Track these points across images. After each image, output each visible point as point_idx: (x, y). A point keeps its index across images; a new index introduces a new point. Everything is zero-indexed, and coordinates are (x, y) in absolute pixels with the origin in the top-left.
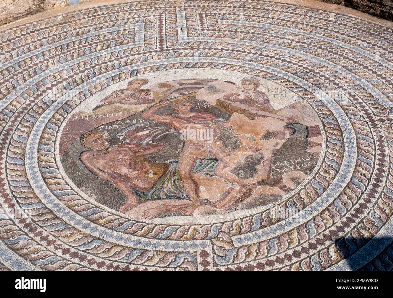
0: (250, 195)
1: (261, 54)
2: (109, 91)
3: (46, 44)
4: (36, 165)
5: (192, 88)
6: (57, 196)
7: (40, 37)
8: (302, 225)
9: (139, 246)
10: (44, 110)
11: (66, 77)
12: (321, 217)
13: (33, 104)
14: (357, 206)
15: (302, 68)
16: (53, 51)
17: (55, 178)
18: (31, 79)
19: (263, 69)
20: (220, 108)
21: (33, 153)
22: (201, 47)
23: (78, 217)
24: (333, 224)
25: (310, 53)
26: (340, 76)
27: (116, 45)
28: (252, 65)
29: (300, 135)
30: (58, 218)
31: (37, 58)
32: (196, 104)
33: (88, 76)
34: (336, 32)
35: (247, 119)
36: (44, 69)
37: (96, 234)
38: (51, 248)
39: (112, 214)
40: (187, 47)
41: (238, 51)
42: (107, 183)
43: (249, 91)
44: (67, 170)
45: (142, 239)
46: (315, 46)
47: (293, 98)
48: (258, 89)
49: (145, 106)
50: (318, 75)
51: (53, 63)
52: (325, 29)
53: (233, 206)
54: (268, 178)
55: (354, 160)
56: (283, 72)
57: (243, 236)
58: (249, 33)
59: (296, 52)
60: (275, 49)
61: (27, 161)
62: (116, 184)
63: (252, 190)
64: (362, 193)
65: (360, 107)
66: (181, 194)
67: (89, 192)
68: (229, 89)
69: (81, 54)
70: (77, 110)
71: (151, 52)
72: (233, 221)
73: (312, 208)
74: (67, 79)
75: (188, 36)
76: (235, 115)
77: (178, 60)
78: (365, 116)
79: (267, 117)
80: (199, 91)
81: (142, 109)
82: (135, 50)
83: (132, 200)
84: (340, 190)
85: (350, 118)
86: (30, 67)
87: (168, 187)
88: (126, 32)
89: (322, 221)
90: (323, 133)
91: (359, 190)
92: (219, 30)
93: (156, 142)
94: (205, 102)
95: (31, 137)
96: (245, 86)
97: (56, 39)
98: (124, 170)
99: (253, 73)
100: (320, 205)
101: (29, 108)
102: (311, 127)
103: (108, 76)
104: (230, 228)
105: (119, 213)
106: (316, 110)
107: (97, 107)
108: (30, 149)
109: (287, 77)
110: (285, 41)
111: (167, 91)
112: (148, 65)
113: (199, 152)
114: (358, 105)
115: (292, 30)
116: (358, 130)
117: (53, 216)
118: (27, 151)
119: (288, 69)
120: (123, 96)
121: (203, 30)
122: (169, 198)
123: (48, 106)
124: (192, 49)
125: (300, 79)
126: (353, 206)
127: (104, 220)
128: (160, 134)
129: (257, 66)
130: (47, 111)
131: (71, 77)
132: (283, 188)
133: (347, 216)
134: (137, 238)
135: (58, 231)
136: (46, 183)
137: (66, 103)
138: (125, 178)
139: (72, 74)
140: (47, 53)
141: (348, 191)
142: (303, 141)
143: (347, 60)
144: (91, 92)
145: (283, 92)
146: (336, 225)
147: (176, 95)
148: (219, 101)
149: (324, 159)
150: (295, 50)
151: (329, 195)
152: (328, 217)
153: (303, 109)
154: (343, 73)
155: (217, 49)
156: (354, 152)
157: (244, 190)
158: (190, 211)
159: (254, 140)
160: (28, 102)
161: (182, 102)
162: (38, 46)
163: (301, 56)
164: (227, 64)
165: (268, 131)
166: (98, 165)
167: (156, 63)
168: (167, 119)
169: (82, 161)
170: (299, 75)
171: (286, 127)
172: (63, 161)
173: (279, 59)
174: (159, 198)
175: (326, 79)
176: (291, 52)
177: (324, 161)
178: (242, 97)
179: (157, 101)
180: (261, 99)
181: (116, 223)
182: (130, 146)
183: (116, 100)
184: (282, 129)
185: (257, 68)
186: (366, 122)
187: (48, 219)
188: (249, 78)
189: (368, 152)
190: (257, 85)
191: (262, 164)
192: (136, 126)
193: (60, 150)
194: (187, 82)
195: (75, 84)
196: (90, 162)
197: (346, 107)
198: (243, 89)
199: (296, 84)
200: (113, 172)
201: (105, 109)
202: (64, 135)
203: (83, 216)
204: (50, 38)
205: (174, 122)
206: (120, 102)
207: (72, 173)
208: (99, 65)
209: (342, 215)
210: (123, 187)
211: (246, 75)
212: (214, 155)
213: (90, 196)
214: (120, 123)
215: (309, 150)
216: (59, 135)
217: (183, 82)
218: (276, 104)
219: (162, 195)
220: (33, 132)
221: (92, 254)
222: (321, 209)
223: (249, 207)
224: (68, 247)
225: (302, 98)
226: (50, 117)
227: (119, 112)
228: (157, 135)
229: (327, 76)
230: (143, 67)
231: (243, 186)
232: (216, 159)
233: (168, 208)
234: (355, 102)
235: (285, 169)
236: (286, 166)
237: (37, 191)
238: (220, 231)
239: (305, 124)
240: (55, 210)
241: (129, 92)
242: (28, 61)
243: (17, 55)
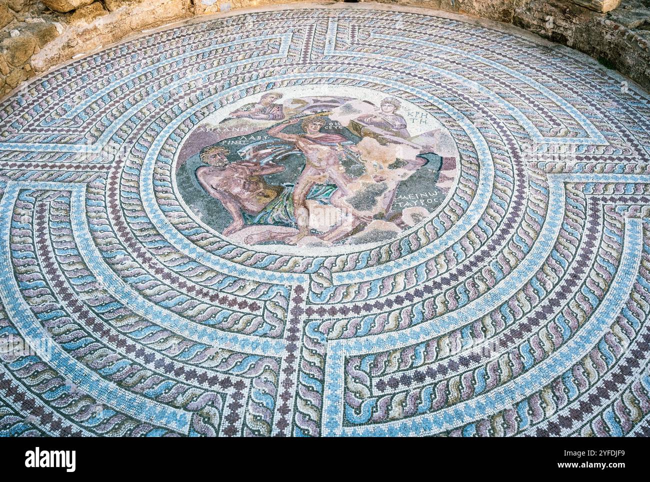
0: (363, 229)
1: (409, 74)
2: (240, 104)
3: (189, 50)
4: (151, 177)
5: (326, 106)
6: (164, 212)
7: (185, 43)
8: (411, 268)
9: (234, 274)
10: (171, 120)
11: (201, 86)
12: (436, 261)
13: (162, 112)
14: (479, 253)
15: (450, 92)
16: (194, 58)
17: (166, 192)
18: (166, 86)
19: (407, 90)
20: (351, 129)
21: (151, 164)
22: (346, 62)
23: (180, 236)
24: (447, 271)
25: (464, 76)
26: (491, 103)
27: (258, 56)
28: (396, 84)
29: (432, 167)
30: (159, 234)
31: (177, 64)
32: (327, 125)
33: (223, 87)
34: (498, 54)
35: (378, 144)
36: (181, 76)
37: (193, 256)
38: (146, 266)
39: (215, 236)
40: (332, 61)
41: (385, 69)
42: (216, 202)
43: (387, 114)
44: (180, 185)
45: (239, 266)
46: (471, 68)
47: (433, 124)
48: (398, 112)
49: (273, 122)
50: (467, 101)
51: (191, 71)
52: (486, 50)
53: (341, 240)
54: (387, 212)
55: (487, 200)
56: (429, 95)
57: (344, 274)
58: (401, 49)
59: (448, 74)
60: (425, 68)
61: (143, 172)
62: (226, 203)
63: (365, 224)
64: (488, 239)
65: (507, 140)
66: (290, 221)
67: (196, 210)
69: (222, 62)
70: (204, 122)
71: (292, 65)
72: (338, 256)
73: (427, 250)
74: (201, 89)
75: (335, 49)
76: (366, 139)
77: (319, 75)
78: (510, 151)
79: (400, 143)
80: (333, 109)
81: (269, 126)
82: (276, 61)
83: (238, 222)
84: (463, 233)
85: (492, 152)
86: (168, 74)
87: (278, 213)
88: (272, 42)
89: (436, 266)
90: (458, 166)
91: (485, 235)
92: (370, 45)
93: (276, 163)
94: (337, 122)
95: (153, 147)
96: (384, 107)
97: (200, 46)
98: (236, 190)
99: (395, 94)
100: (436, 248)
101: (157, 116)
102: (446, 158)
103: (243, 88)
104: (333, 264)
105: (222, 236)
106: (457, 141)
107: (225, 120)
108: (149, 159)
109: (431, 101)
110: (439, 60)
111: (299, 107)
112: (286, 79)
113: (319, 176)
114: (504, 138)
115: (449, 49)
116: (498, 166)
117: (155, 232)
118: (146, 161)
119: (434, 92)
120: (253, 110)
121: (352, 44)
122: (276, 223)
123: (176, 116)
124: (337, 63)
125: (446, 104)
126: (474, 253)
127: (205, 242)
128: (282, 153)
129: (401, 86)
130: (174, 121)
131: (206, 86)
132: (401, 225)
133: (465, 263)
134: (234, 264)
135: (157, 248)
136: (156, 196)
137: (195, 114)
138: (236, 198)
139: (207, 84)
140: (187, 60)
141: (472, 235)
142: (435, 173)
143: (503, 86)
144: (221, 103)
145: (424, 117)
146: (450, 272)
147: (308, 112)
148: (352, 122)
149: (453, 196)
150: (447, 71)
151: (449, 238)
152: (443, 263)
153: (441, 138)
154: (496, 101)
155: (363, 65)
156: (488, 191)
157: (358, 223)
158: (294, 240)
159: (381, 168)
160: (158, 110)
161: (312, 121)
162: (181, 52)
163: (453, 78)
164: (369, 83)
165: (397, 159)
166: (211, 183)
167: (295, 76)
168: (293, 138)
169: (196, 177)
170: (445, 99)
171: (419, 156)
172: (178, 175)
173: (428, 80)
174: (266, 224)
175: (475, 105)
176: (442, 73)
177: (452, 199)
178: (378, 120)
179: (287, 118)
180: (398, 123)
181: (216, 246)
182: (248, 164)
184: (414, 159)
185: (401, 89)
186: (510, 157)
187: (150, 235)
188: (390, 99)
189: (504, 192)
190: (397, 108)
191: (383, 195)
192: (260, 143)
193: (178, 163)
194: (323, 99)
195: (208, 94)
196: (204, 178)
197: (490, 139)
198: (381, 111)
199: (440, 109)
200: (225, 191)
201: (232, 123)
202: (185, 147)
203: (185, 236)
204: (194, 45)
205: (300, 142)
206: (249, 117)
207: (184, 188)
208: (236, 75)
209: (460, 261)
211: (387, 96)
212: (334, 181)
213: (197, 214)
214: (244, 139)
215: (438, 185)
216: (180, 147)
217: (319, 99)
218: (413, 129)
219: (270, 220)
220: (155, 142)
221: (184, 277)
222: (437, 252)
223: (358, 242)
224: (162, 266)
225: (444, 125)
226: (175, 127)
227: (245, 127)
228: (279, 155)
229: (476, 103)
230: (281, 80)
231: (357, 218)
232: (335, 186)
233: (273, 235)
234: (501, 134)
235: (407, 204)
236: (409, 201)
237: (145, 204)
238: (321, 265)
239: (440, 155)
240: (158, 226)
241: (260, 106)
242: (168, 68)
243: (159, 60)
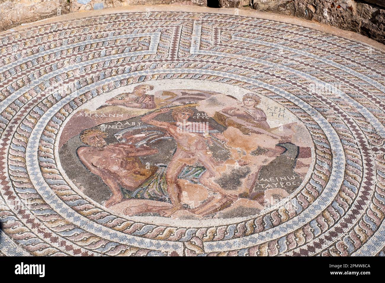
0: (229, 205)
1: (268, 73)
2: (115, 93)
3: (66, 43)
4: (36, 154)
5: (194, 98)
6: (49, 185)
7: (62, 37)
8: (274, 240)
9: (115, 240)
10: (52, 105)
11: (78, 76)
12: (295, 235)
13: (43, 98)
14: (333, 229)
15: (305, 91)
16: (71, 51)
17: (51, 167)
18: (46, 75)
19: (266, 88)
20: (217, 120)
21: (35, 142)
22: (210, 60)
23: (64, 206)
24: (305, 244)
25: (317, 77)
26: (342, 102)
27: (130, 51)
28: (256, 82)
29: (290, 155)
30: (46, 204)
31: (55, 56)
32: (195, 114)
33: (99, 77)
34: (347, 59)
35: (241, 134)
36: (59, 66)
37: (78, 224)
38: (35, 230)
39: (96, 207)
40: (197, 59)
41: (246, 68)
42: (97, 178)
43: (248, 107)
44: (62, 161)
45: (120, 234)
46: (323, 70)
47: (291, 118)
48: (258, 106)
49: (146, 111)
50: (320, 99)
51: (69, 62)
52: (337, 55)
53: (211, 214)
54: (250, 192)
55: (339, 185)
56: (286, 92)
57: (214, 243)
58: (260, 51)
59: (303, 75)
60: (283, 69)
61: (28, 149)
62: (105, 180)
63: (232, 202)
64: (341, 218)
65: (356, 134)
66: (164, 197)
67: (79, 184)
68: (229, 104)
69: (96, 56)
70: (83, 107)
71: (161, 61)
72: (208, 228)
73: (287, 225)
74: (79, 78)
75: (200, 49)
76: (231, 129)
77: (186, 71)
78: (359, 144)
79: (261, 133)
80: (200, 102)
81: (142, 113)
82: (147, 57)
83: (117, 196)
84: (318, 212)
85: (343, 144)
86: (47, 64)
87: (153, 189)
88: (142, 39)
89: (295, 239)
90: (313, 155)
91: (338, 214)
92: (231, 46)
93: (150, 145)
94: (204, 113)
95: (36, 127)
96: (246, 102)
97: (76, 40)
98: (115, 168)
99: (256, 90)
100: (295, 223)
101: (39, 101)
102: (303, 148)
103: (117, 79)
104: (204, 235)
105: (102, 207)
106: (311, 133)
107: (102, 107)
108: (33, 138)
109: (288, 98)
110: (294, 62)
111: (169, 99)
112: (156, 73)
113: (189, 159)
114: (354, 132)
115: (303, 53)
116: (349, 156)
117: (42, 202)
118: (30, 140)
119: (291, 90)
120: (127, 99)
121: (216, 44)
122: (151, 198)
123: (57, 101)
124: (202, 61)
125: (301, 101)
126: (329, 229)
127: (88, 212)
128: (155, 138)
129: (261, 84)
130: (55, 106)
131: (83, 76)
132: (262, 203)
133: (320, 237)
134: (115, 231)
135: (44, 216)
136: (41, 171)
137: (73, 100)
138: (115, 176)
139: (84, 74)
140: (65, 52)
141: (327, 214)
142: (292, 160)
143: (353, 87)
144: (98, 92)
145: (282, 112)
146: (308, 244)
147: (177, 103)
148: (217, 114)
149: (309, 180)
150: (302, 72)
151: (306, 216)
152: (302, 236)
153: (298, 130)
154: (346, 100)
155: (226, 64)
156: (340, 177)
157: (224, 201)
158: (169, 213)
159: (244, 154)
160: (39, 96)
161: (181, 111)
162: (58, 45)
163: (307, 79)
164: (232, 79)
165: (259, 147)
166: (92, 160)
167: (164, 71)
168: (165, 125)
169: (78, 155)
170: (301, 96)
171: (278, 145)
172: (60, 153)
173: (285, 79)
174: (143, 198)
175: (327, 103)
176: (298, 74)
177: (308, 182)
178: (241, 112)
179: (158, 107)
180: (258, 116)
181: (98, 215)
182: (125, 146)
183: (120, 102)
184: (274, 147)
185: (260, 86)
186: (359, 149)
187: (37, 204)
188: (251, 95)
189: (355, 178)
190: (257, 102)
191: (247, 177)
192: (134, 128)
193: (60, 143)
194: (190, 92)
195: (85, 84)
196: (85, 157)
197: (342, 133)
198: (243, 105)
199: (296, 106)
200: (104, 168)
201: (108, 110)
202: (66, 129)
203: (69, 206)
204: (70, 39)
205: (171, 129)
206: (124, 105)
207: (67, 165)
208: (110, 68)
209: (316, 236)
210: (111, 184)
211: (248, 91)
212: (203, 164)
213: (79, 188)
214: (119, 124)
215: (295, 170)
216: (62, 129)
217: (187, 92)
218: (272, 122)
219: (146, 195)
220: (38, 124)
221: (71, 241)
222: (296, 228)
223: (226, 216)
224: (50, 232)
225: (300, 119)
226: (56, 111)
227: (121, 114)
228: (152, 139)
229: (329, 101)
230: (151, 74)
231: (225, 196)
232: (204, 168)
233: (149, 208)
234: (351, 129)
235: (269, 185)
236: (270, 183)
237: (32, 177)
238: (194, 235)
239: (297, 144)
240: (44, 197)
241: (134, 96)
242: (47, 58)
243: (38, 51)
